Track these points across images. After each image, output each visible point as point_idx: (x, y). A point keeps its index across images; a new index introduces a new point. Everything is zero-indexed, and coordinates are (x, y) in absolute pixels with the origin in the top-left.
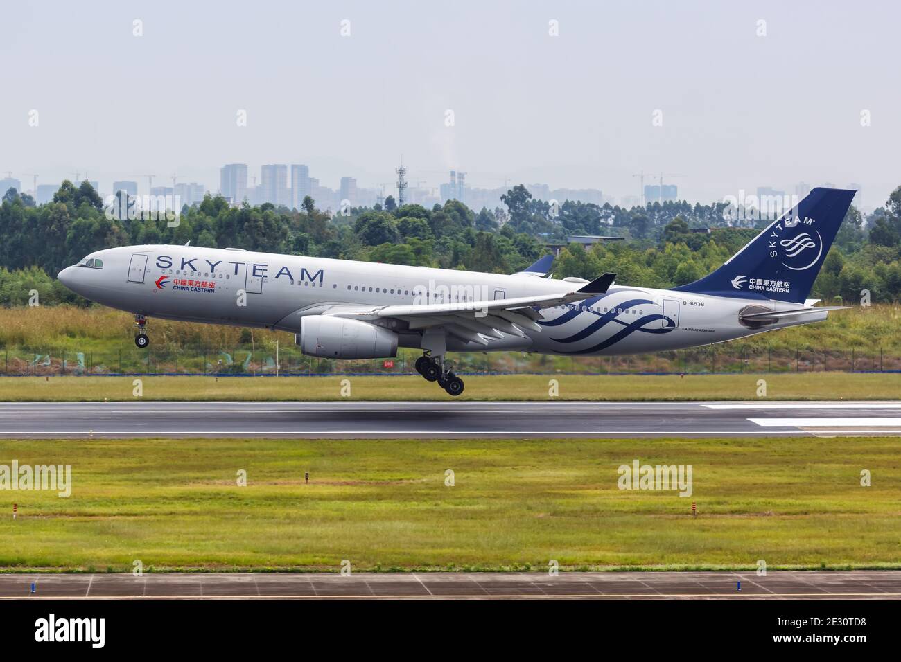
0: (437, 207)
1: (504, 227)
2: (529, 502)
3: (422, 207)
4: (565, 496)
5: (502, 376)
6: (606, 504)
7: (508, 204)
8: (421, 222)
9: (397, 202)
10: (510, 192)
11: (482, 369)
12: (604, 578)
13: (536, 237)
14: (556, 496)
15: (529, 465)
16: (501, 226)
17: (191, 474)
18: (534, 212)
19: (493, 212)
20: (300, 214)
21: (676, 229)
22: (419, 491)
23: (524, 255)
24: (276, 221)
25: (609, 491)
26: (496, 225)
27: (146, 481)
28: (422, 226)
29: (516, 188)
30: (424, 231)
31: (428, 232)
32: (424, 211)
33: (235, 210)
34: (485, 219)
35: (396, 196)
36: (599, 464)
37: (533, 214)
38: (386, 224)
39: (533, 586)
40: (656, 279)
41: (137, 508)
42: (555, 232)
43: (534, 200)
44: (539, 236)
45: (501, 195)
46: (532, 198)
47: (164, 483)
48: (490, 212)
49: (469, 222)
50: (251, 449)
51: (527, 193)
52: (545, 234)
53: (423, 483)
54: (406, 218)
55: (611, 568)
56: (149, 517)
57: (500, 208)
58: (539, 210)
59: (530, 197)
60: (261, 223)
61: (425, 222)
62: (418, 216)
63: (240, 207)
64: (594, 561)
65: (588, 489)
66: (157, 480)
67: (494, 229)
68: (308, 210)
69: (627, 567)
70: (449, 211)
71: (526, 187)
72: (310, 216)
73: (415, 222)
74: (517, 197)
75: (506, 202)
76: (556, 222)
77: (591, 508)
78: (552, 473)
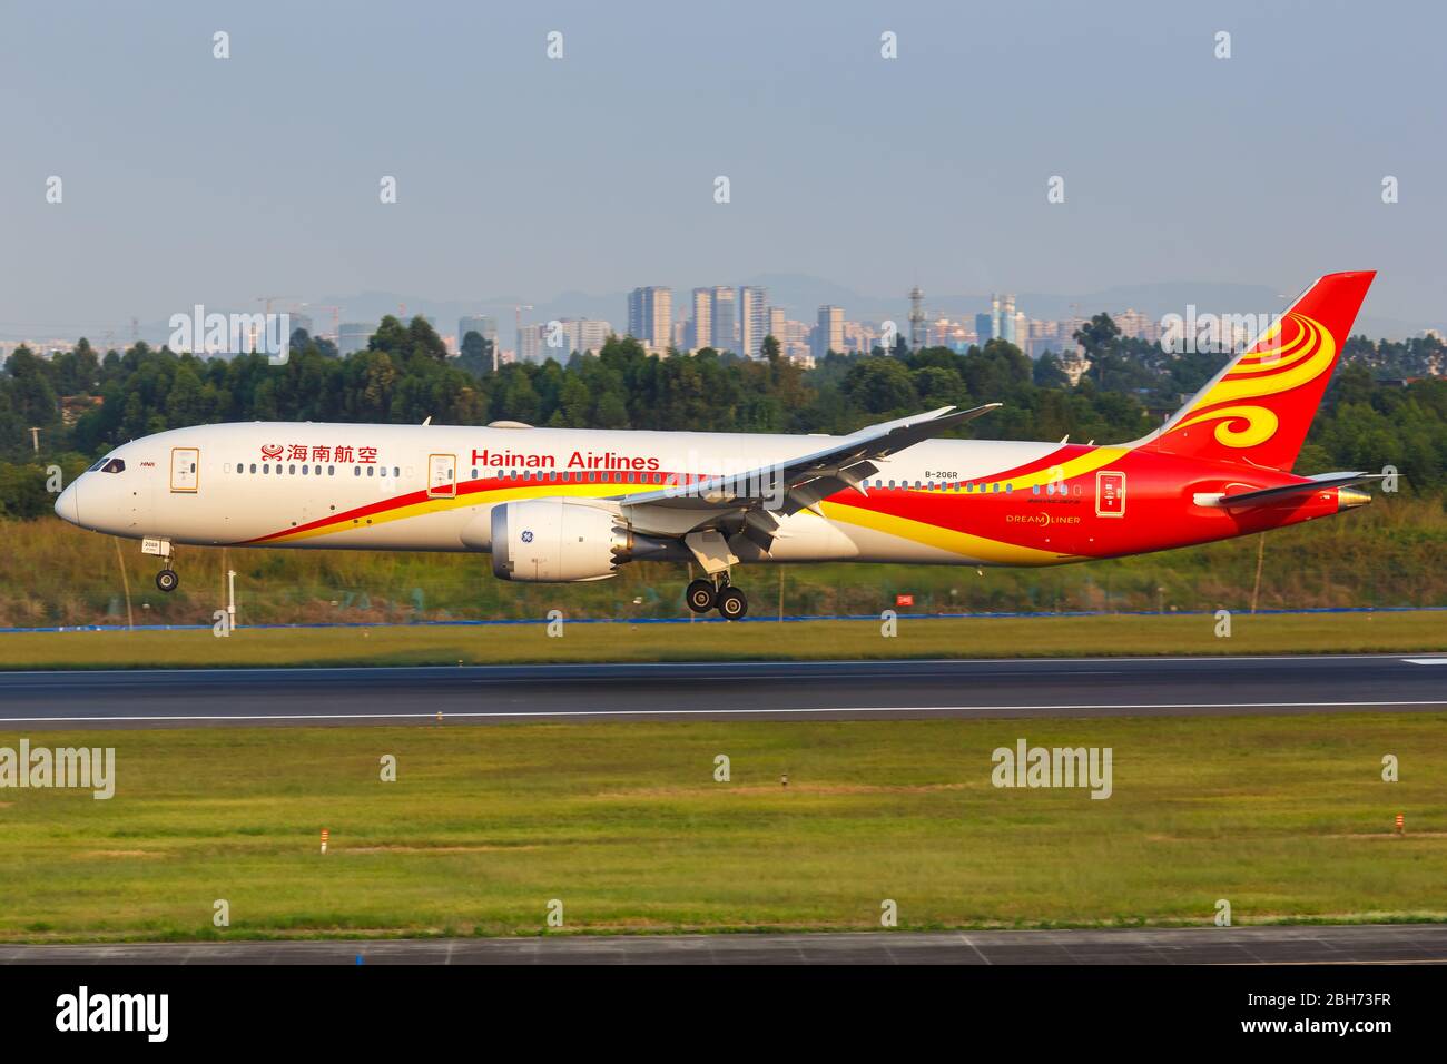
0: (973, 350)
1: (1081, 382)
2: (1137, 817)
3: (951, 351)
4: (1195, 805)
5: (1084, 619)
6: (1258, 818)
7: (1085, 345)
8: (950, 374)
9: (909, 345)
10: (1086, 326)
11: (1053, 606)
12: (1262, 936)
13: (1130, 396)
14: (1179, 807)
15: (1136, 758)
16: (1075, 380)
17: (599, 779)
18: (1126, 356)
19: (1062, 358)
20: (757, 364)
21: (1353, 380)
22: (962, 802)
23: (1114, 425)
24: (723, 375)
25: (1264, 798)
26: (1065, 378)
27: (529, 790)
28: (951, 381)
29: (1096, 319)
30: (955, 389)
31: (960, 389)
32: (955, 357)
33: (655, 358)
34: (1048, 368)
35: (906, 334)
36: (1246, 754)
37: (1125, 359)
38: (894, 378)
39: (1152, 951)
40: (1324, 460)
41: (517, 835)
42: (1158, 387)
43: (1126, 338)
44: (1134, 393)
45: (1073, 332)
46: (1122, 335)
47: (558, 792)
48: (1055, 357)
49: (1022, 374)
50: (693, 738)
51: (1113, 326)
52: (1145, 391)
53: (968, 789)
54: (927, 368)
55: (1271, 918)
56: (538, 847)
57: (1072, 350)
58: (1133, 354)
59: (1119, 332)
60: (698, 381)
61: (956, 374)
62: (945, 365)
63: (663, 355)
64: (1246, 909)
65: (1230, 795)
66: (549, 789)
67: (1064, 385)
68: (771, 359)
69: (1299, 917)
70: (993, 357)
71: (1111, 316)
72: (773, 367)
73: (939, 375)
74: (1098, 333)
75: (1081, 342)
76: (1162, 372)
77: (1236, 824)
78: (1173, 771)
